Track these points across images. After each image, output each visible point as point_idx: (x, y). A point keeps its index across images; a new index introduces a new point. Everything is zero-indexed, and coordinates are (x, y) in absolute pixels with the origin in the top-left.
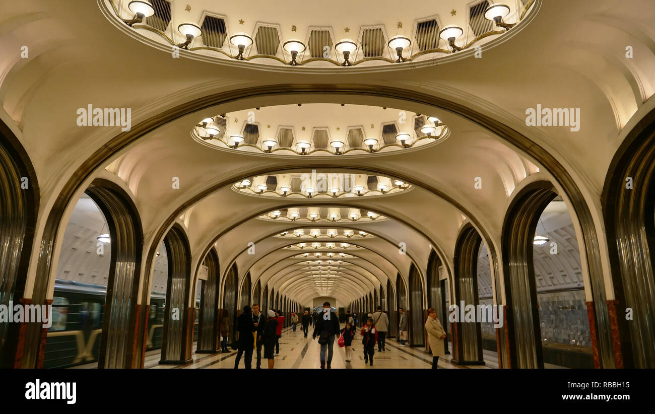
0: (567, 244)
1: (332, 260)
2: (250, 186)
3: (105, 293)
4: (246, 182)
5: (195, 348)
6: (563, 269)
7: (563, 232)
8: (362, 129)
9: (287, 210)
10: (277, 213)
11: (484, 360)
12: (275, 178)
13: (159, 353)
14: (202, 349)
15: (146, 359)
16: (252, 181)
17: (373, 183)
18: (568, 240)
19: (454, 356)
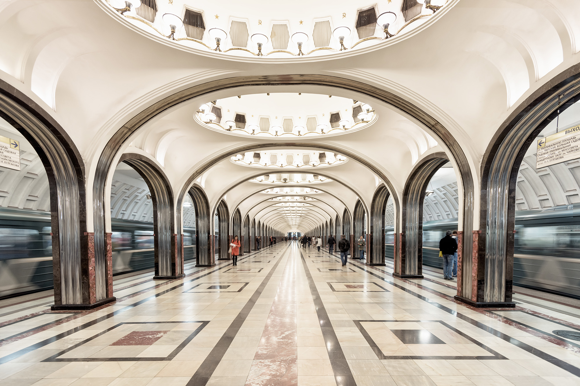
0: (444, 197)
1: (297, 207)
2: (243, 159)
3: (153, 227)
4: (239, 156)
5: (216, 257)
6: (438, 212)
7: (442, 189)
8: (316, 118)
9: (268, 175)
10: (262, 177)
11: (385, 263)
12: (259, 154)
13: (195, 261)
14: (221, 258)
15: (184, 265)
16: (244, 155)
17: (323, 158)
18: (444, 194)
19: (367, 261)
